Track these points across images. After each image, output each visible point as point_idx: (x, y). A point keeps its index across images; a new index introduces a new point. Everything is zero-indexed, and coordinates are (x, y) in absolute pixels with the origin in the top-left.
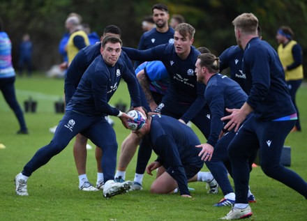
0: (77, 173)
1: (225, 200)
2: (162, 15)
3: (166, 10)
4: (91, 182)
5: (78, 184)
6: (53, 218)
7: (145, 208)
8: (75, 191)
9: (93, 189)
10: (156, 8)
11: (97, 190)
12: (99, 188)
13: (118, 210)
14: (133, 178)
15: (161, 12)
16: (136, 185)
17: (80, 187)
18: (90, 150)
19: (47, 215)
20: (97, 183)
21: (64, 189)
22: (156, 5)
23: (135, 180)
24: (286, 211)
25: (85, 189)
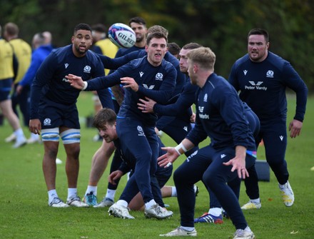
0: (46, 189)
1: (207, 215)
2: (140, 28)
3: (144, 23)
4: (62, 198)
5: (48, 200)
6: (22, 235)
7: (118, 225)
8: (44, 208)
9: (63, 205)
10: (133, 21)
11: (68, 206)
12: (69, 204)
13: (90, 227)
14: (105, 193)
15: (139, 26)
16: (107, 201)
17: (49, 203)
18: (59, 165)
19: (15, 233)
20: (68, 199)
21: (33, 205)
22: (133, 19)
23: (107, 196)
24: (265, 228)
25: (54, 205)
